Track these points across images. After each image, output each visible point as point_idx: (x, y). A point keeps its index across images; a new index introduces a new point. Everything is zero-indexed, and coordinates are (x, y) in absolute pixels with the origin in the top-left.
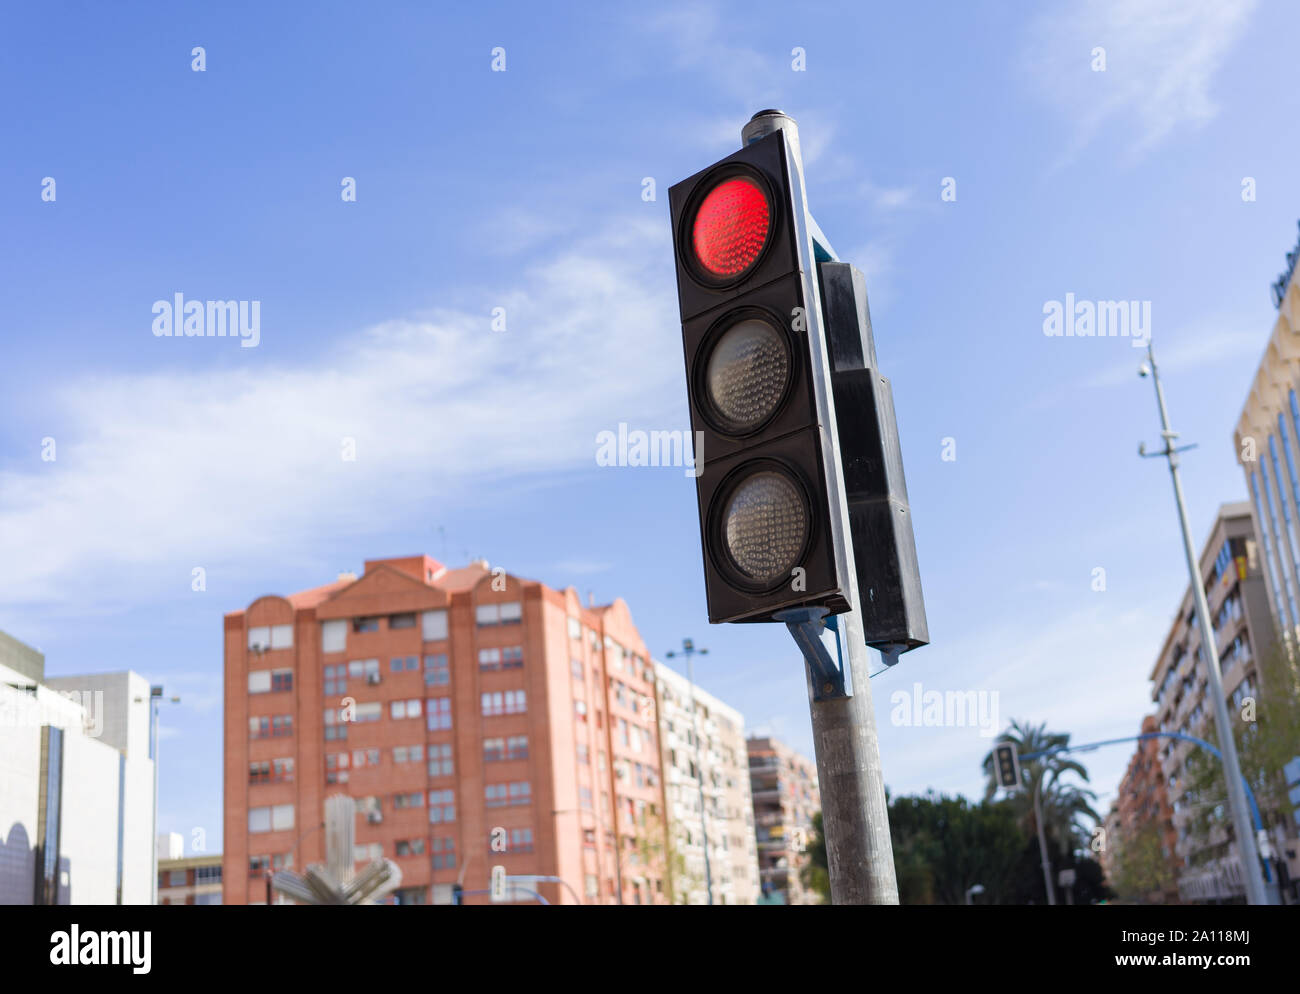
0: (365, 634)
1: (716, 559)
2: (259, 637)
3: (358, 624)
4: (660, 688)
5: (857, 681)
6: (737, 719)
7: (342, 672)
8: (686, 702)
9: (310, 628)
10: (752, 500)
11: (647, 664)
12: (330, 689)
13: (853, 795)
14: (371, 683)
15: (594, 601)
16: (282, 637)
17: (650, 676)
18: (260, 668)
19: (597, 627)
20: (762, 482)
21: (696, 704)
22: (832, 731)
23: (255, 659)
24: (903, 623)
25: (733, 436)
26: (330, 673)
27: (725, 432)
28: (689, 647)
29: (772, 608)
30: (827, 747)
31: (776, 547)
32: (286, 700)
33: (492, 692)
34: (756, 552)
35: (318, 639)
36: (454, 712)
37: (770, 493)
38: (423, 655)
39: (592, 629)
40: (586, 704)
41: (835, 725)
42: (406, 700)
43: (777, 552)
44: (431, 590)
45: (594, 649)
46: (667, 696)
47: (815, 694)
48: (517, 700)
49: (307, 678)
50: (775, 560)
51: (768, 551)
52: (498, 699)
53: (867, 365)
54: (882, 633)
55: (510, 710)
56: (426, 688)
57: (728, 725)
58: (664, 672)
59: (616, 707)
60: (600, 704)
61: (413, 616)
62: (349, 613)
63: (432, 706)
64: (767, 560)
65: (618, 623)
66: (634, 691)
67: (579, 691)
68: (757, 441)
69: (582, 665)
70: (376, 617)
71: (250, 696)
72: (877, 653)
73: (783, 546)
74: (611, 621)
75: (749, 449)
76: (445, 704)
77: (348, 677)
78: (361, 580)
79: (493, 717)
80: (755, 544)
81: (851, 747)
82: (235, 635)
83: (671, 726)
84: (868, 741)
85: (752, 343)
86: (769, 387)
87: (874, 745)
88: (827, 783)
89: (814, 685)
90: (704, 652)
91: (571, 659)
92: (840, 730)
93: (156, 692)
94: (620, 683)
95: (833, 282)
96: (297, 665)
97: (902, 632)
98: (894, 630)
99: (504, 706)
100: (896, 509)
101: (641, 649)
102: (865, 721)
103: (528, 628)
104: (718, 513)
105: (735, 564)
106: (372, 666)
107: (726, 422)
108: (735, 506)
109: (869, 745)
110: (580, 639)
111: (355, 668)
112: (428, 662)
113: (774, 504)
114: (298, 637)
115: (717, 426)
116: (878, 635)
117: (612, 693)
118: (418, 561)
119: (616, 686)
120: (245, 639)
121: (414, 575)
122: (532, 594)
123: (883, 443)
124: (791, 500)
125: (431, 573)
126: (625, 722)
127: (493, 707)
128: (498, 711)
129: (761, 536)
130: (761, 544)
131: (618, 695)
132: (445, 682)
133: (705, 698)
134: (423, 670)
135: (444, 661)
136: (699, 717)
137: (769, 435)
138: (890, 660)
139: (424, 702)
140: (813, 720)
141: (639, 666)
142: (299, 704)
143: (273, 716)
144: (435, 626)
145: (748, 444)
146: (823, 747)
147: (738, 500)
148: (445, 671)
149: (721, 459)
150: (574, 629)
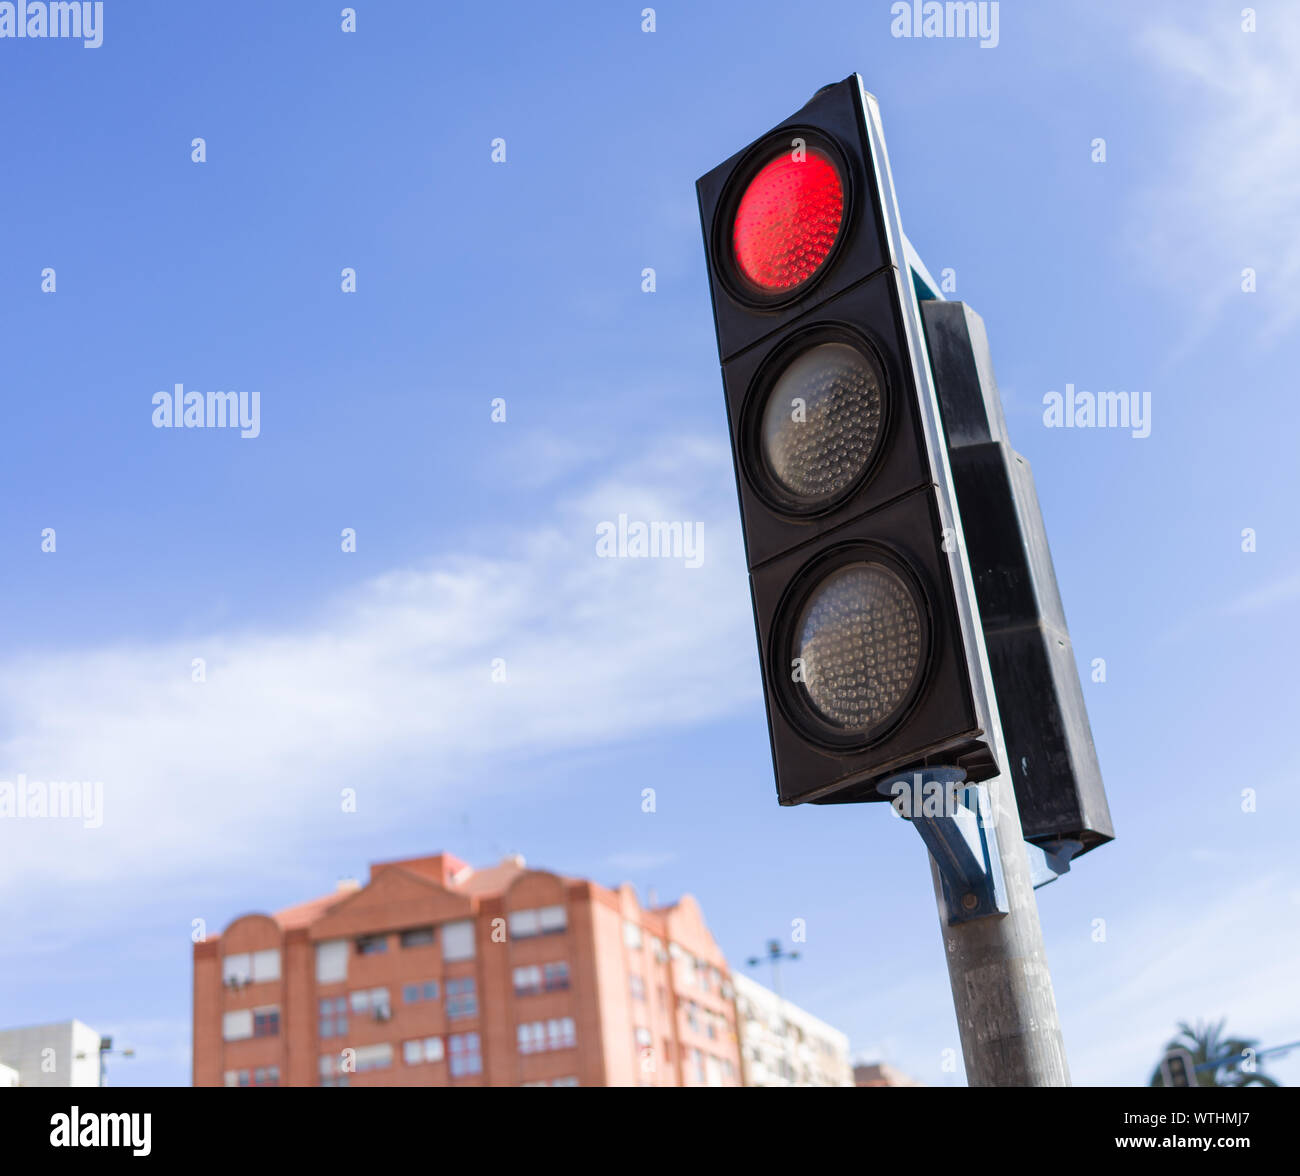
0: (371, 956)
1: (786, 705)
2: (237, 968)
3: (362, 944)
4: (742, 1005)
5: (1014, 889)
6: (839, 1040)
7: (342, 1007)
8: (776, 1023)
9: (300, 953)
10: (835, 608)
11: (724, 976)
12: (327, 1029)
13: (1019, 1071)
14: (379, 1019)
15: (657, 900)
16: (266, 966)
17: (728, 992)
18: (237, 1006)
19: (660, 932)
20: (850, 579)
21: (788, 1024)
22: (982, 970)
23: (232, 995)
24: (1074, 808)
25: (803, 516)
26: (327, 1009)
27: (791, 512)
28: (775, 951)
29: (876, 772)
30: (973, 998)
31: (878, 677)
32: (272, 1047)
33: (530, 1021)
34: (846, 688)
35: (311, 966)
36: (485, 1051)
37: (865, 594)
38: (445, 979)
39: (654, 935)
40: (649, 1030)
41: (985, 960)
42: (422, 1038)
43: (880, 683)
44: (455, 898)
45: (657, 960)
46: (751, 1016)
47: (950, 911)
48: (562, 1031)
49: (299, 1017)
50: (877, 698)
51: (866, 685)
52: (538, 1032)
53: (995, 437)
54: (1044, 824)
55: (555, 1044)
56: (447, 1020)
57: (828, 1049)
58: (746, 986)
59: (687, 1035)
60: (667, 1032)
61: (430, 930)
62: (351, 930)
63: (456, 1045)
64: (866, 698)
65: (686, 926)
66: (709, 1011)
67: (640, 1016)
68: (840, 519)
69: (643, 982)
70: (383, 935)
71: (225, 1044)
72: (1038, 853)
73: (889, 673)
74: (677, 924)
75: (831, 532)
76: (473, 1042)
77: (350, 1014)
78: (367, 889)
79: (534, 1055)
80: (845, 676)
81: (1010, 993)
82: (207, 966)
83: (758, 1056)
84: (1037, 984)
85: (827, 378)
86: (855, 439)
87: (1046, 989)
88: (977, 1057)
89: (947, 898)
90: (794, 956)
91: (629, 975)
92: (993, 967)
93: (106, 1045)
94: (692, 1002)
95: (940, 326)
96: (285, 1000)
97: (1074, 820)
98: (1062, 818)
99: (548, 1039)
100: (1051, 640)
101: (716, 957)
102: (1031, 952)
103: (576, 938)
104: (785, 635)
105: (816, 710)
106: (380, 998)
107: (793, 498)
108: (812, 622)
109: (1039, 989)
110: (640, 949)
111: (359, 1000)
112: (451, 989)
113: (870, 612)
114: (287, 965)
115: (780, 505)
116: (1038, 826)
117: (682, 1016)
118: (435, 862)
119: (685, 1008)
120: (220, 970)
121: (432, 879)
122: (579, 894)
123: (1026, 544)
124: (897, 602)
125: (452, 874)
126: (699, 1051)
127: (533, 1041)
128: (540, 1046)
129: (852, 663)
130: (854, 675)
131: (690, 1019)
132: (472, 1012)
133: (797, 1015)
134: (444, 998)
135: (470, 985)
136: (791, 1042)
137: (860, 508)
138: (1060, 866)
139: (446, 1040)
140: (949, 954)
141: (715, 979)
142: (287, 1049)
143: (253, 1068)
144: (458, 942)
145: (828, 525)
146: (967, 999)
147: (815, 610)
148: (471, 998)
149: (786, 554)
150: (632, 936)
